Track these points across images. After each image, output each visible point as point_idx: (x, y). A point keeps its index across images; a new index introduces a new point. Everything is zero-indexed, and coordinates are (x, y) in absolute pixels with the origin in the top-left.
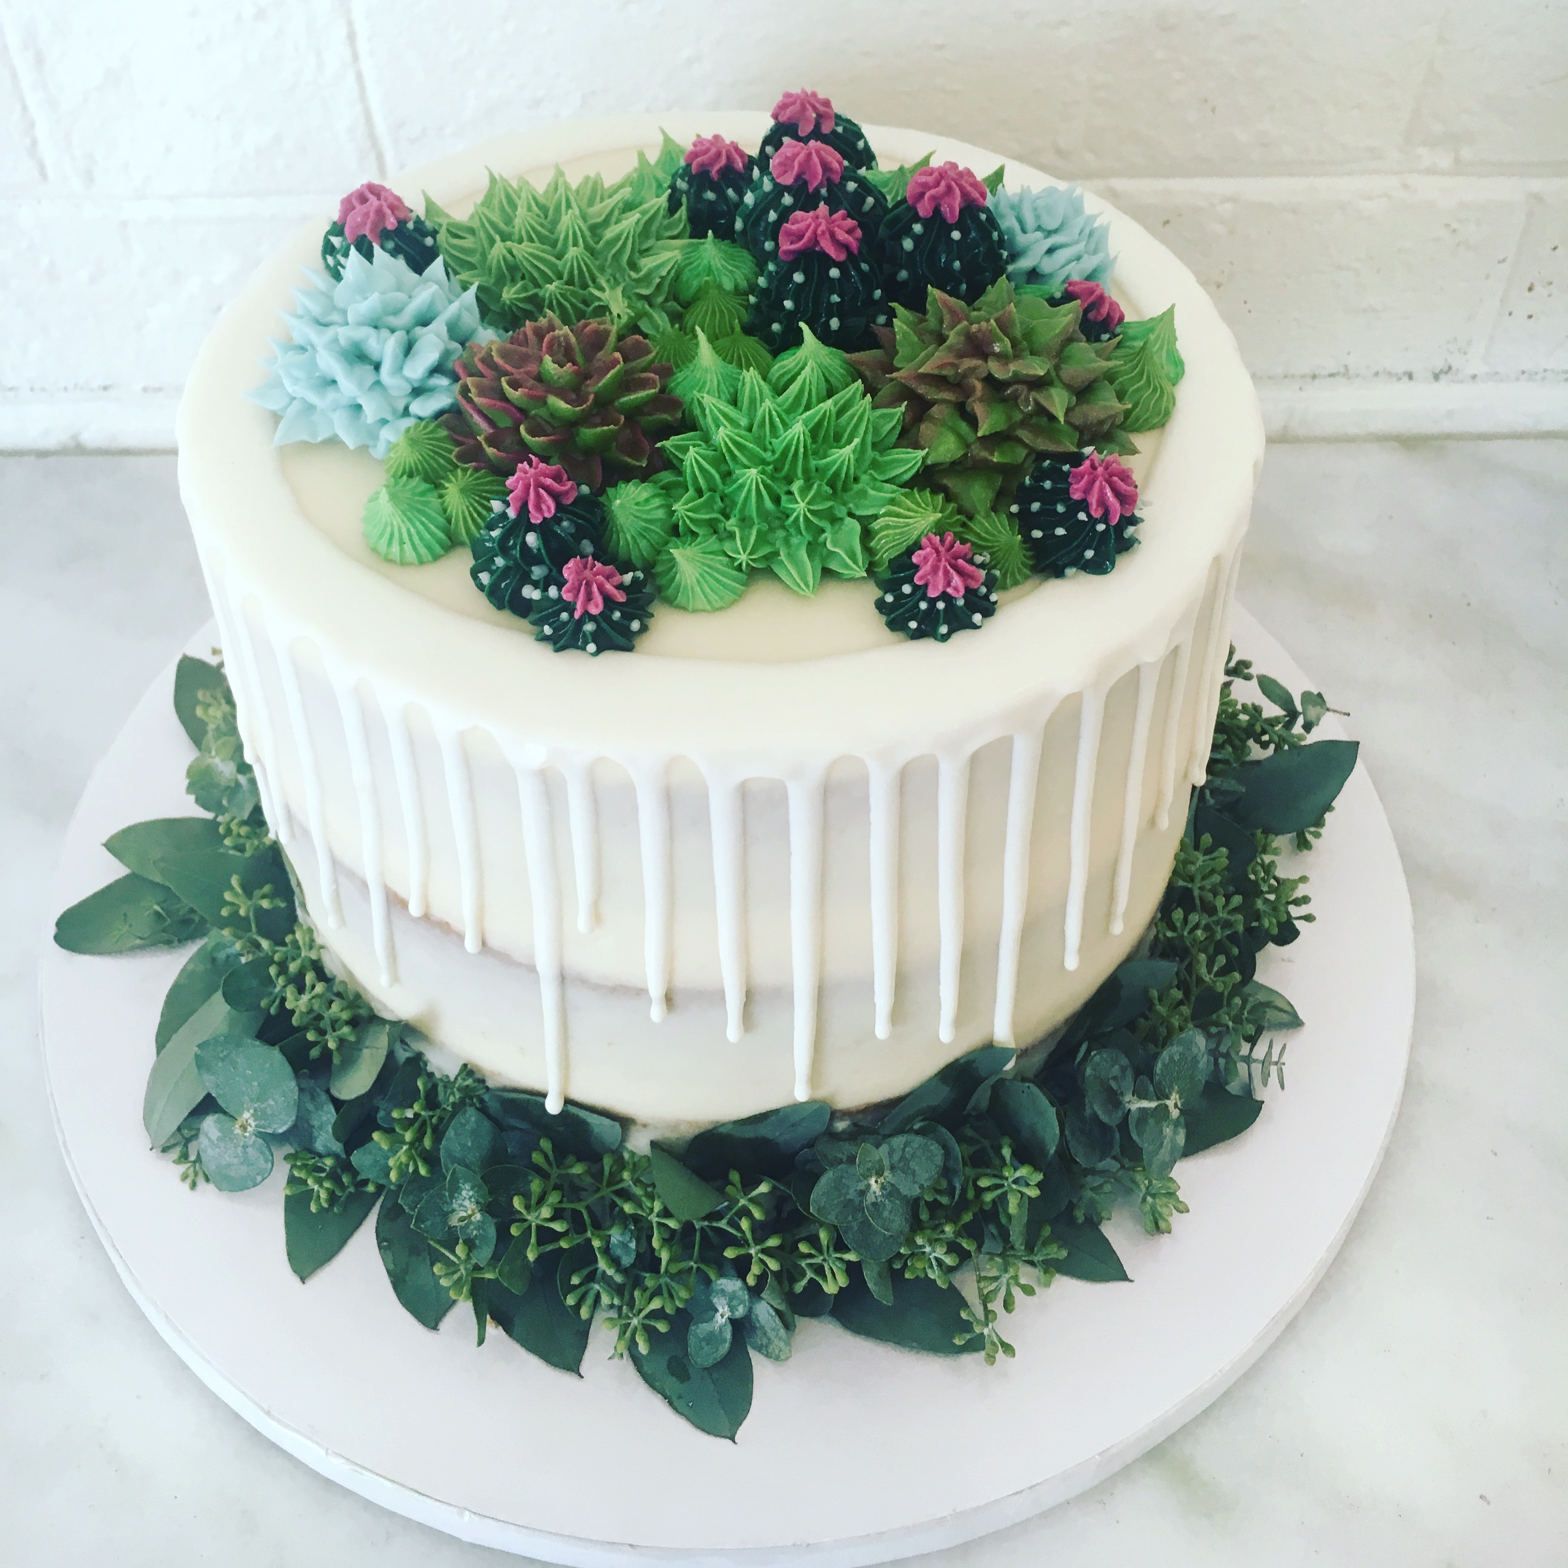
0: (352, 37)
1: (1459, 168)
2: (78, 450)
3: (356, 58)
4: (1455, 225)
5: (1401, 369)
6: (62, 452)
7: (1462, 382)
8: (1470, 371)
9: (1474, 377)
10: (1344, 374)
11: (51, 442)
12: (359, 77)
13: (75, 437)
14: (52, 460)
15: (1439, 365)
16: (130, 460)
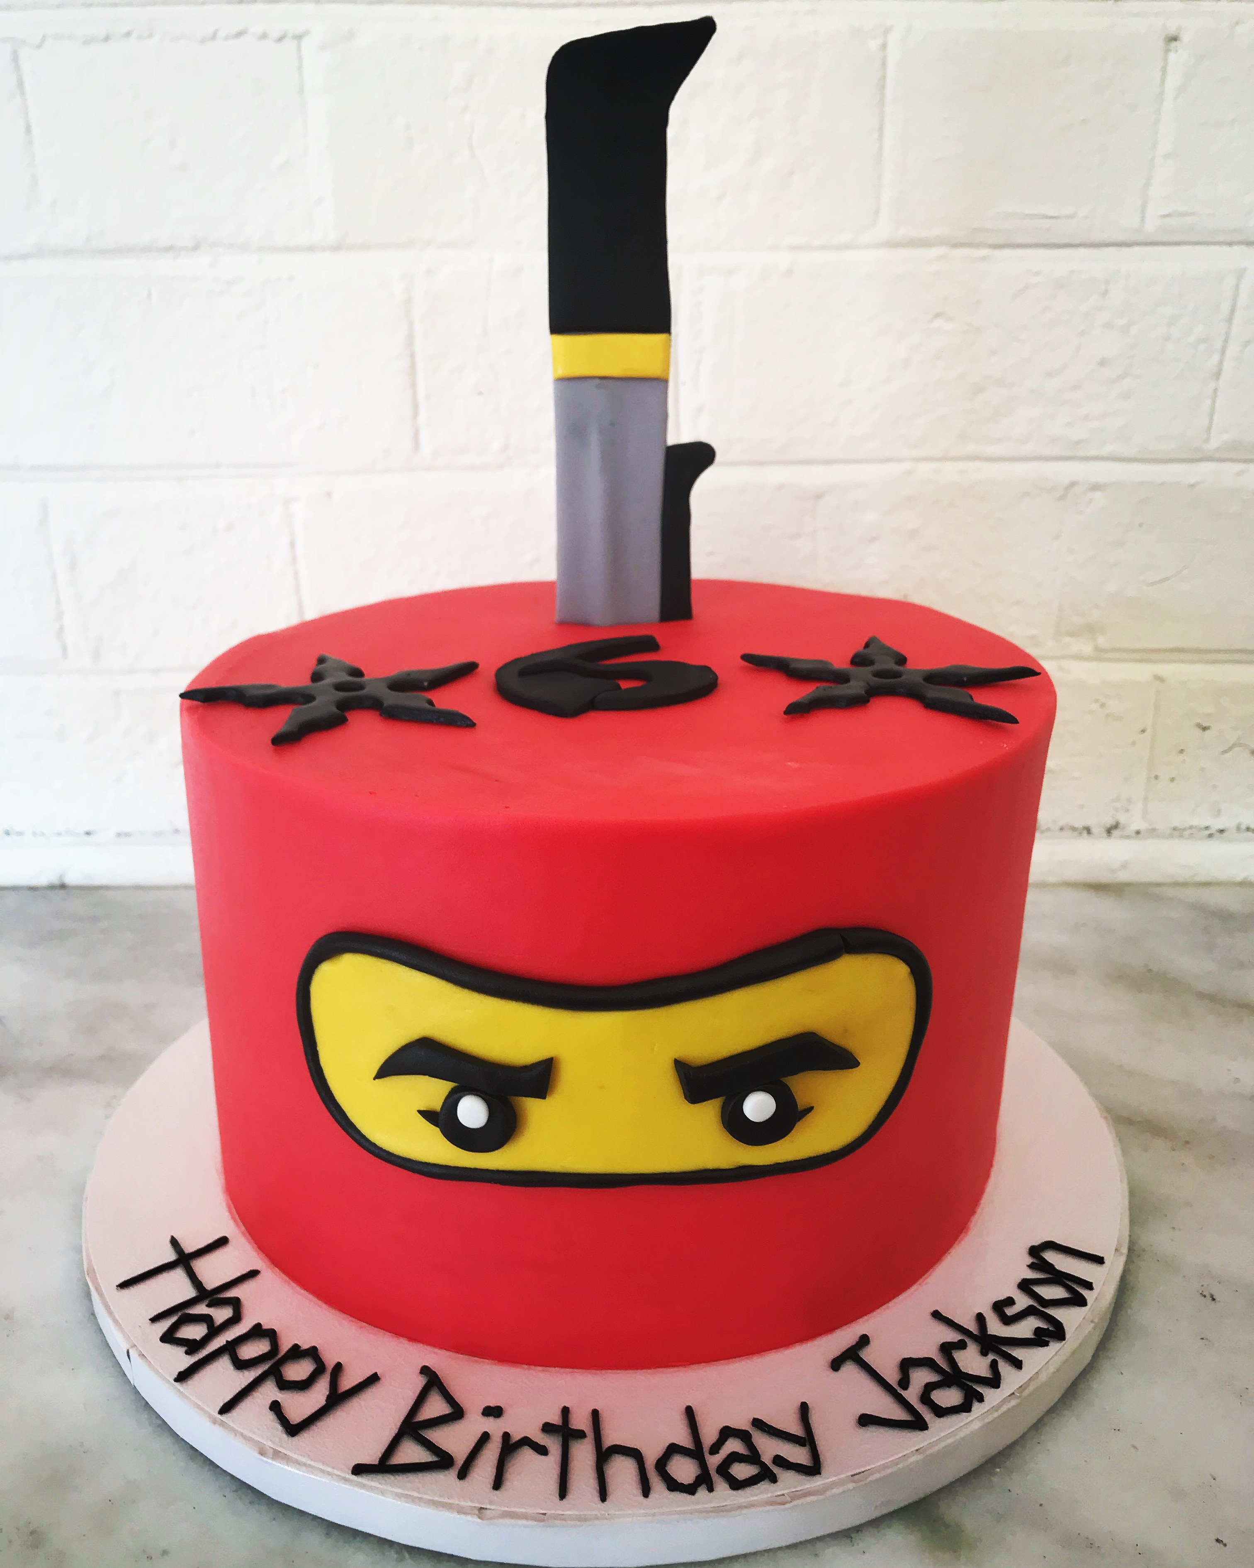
1: (1100, 655)
2: (62, 888)
3: (294, 560)
4: (1102, 700)
5: (1079, 824)
6: (49, 889)
8: (1134, 827)
9: (1138, 832)
11: (42, 879)
13: (60, 876)
14: (40, 892)
15: (1109, 821)
16: (100, 891)
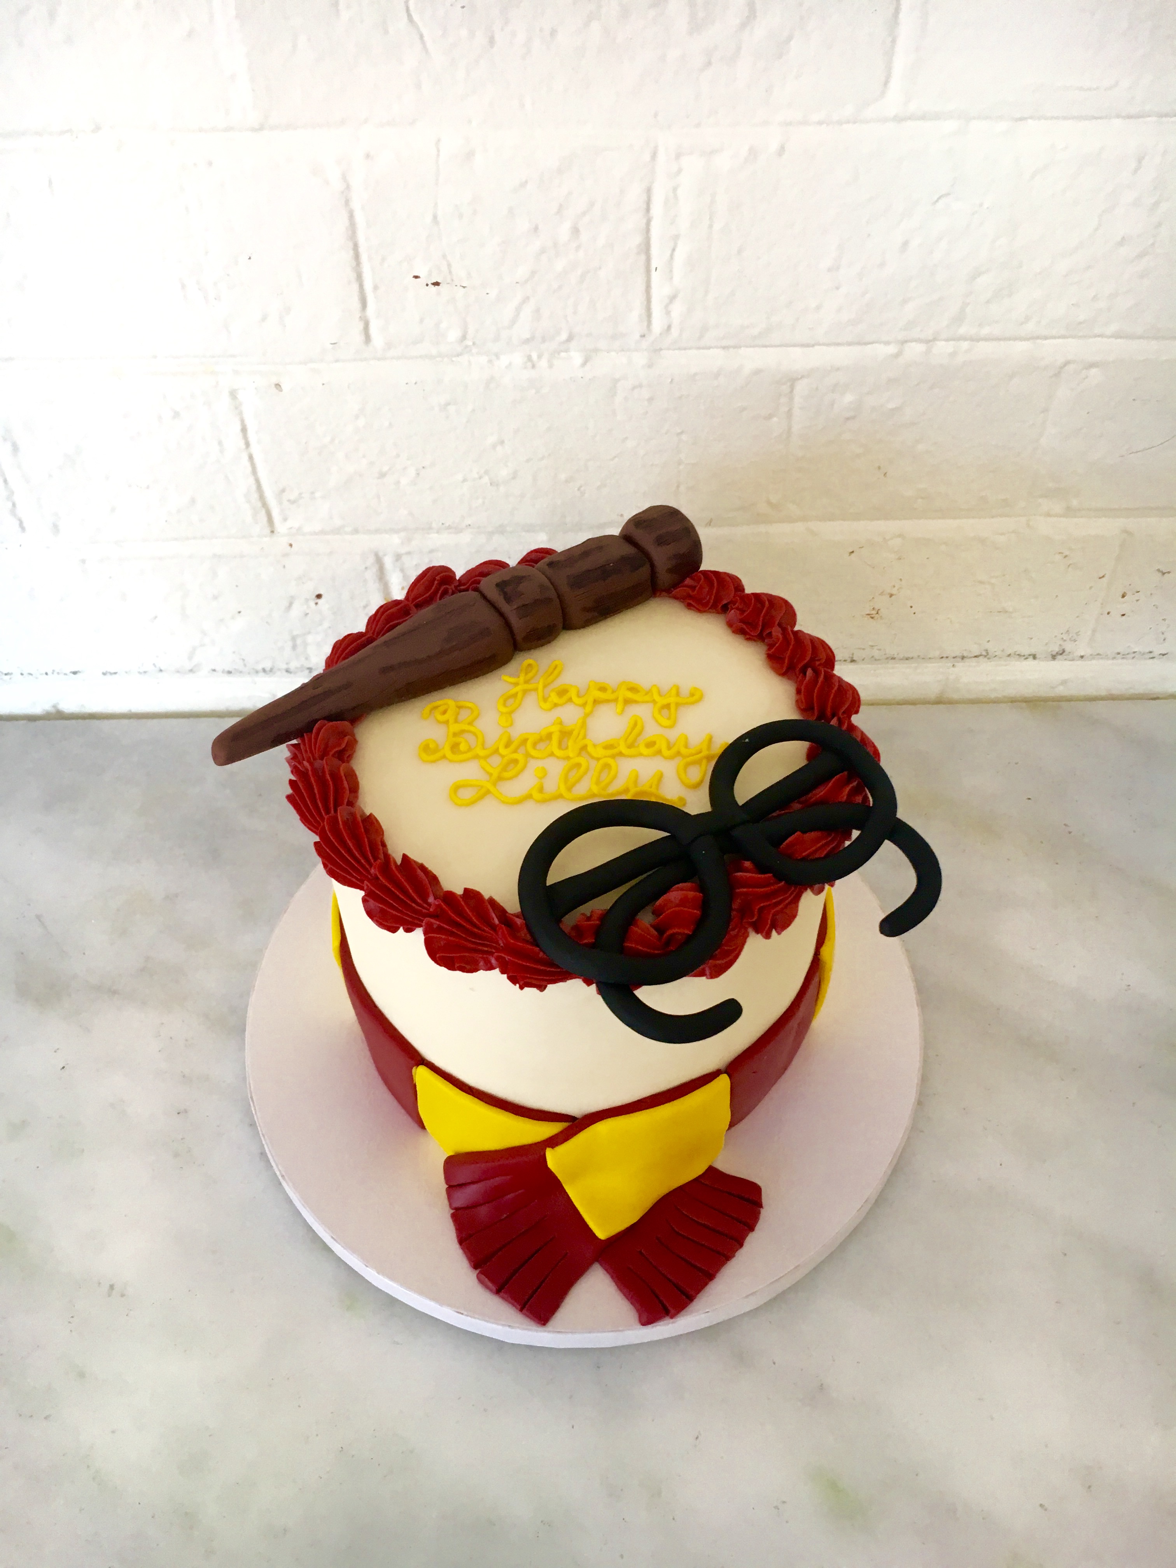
0: (244, 430)
1: (1069, 512)
2: (59, 716)
4: (1067, 553)
5: (1026, 651)
6: (46, 717)
7: (1073, 660)
8: (1080, 653)
9: (1082, 657)
10: (986, 655)
11: (37, 709)
12: (251, 458)
13: (54, 706)
14: (39, 723)
15: (1056, 649)
16: (96, 722)
